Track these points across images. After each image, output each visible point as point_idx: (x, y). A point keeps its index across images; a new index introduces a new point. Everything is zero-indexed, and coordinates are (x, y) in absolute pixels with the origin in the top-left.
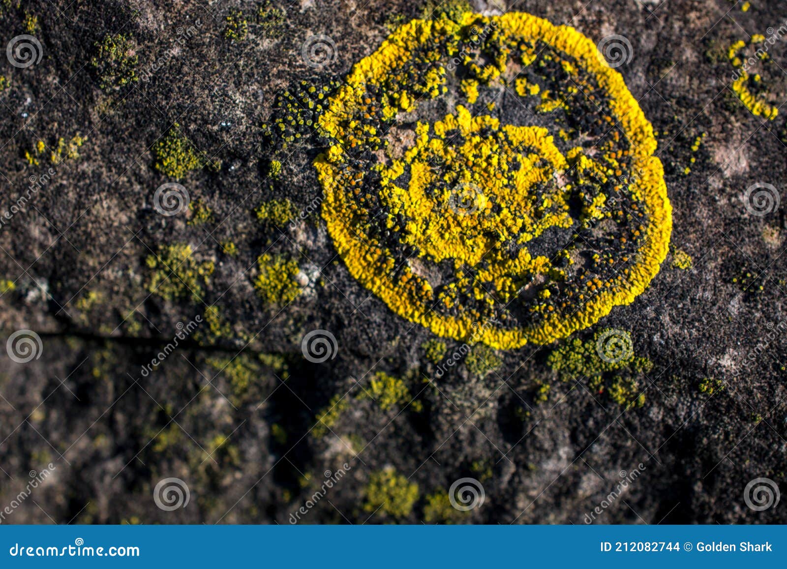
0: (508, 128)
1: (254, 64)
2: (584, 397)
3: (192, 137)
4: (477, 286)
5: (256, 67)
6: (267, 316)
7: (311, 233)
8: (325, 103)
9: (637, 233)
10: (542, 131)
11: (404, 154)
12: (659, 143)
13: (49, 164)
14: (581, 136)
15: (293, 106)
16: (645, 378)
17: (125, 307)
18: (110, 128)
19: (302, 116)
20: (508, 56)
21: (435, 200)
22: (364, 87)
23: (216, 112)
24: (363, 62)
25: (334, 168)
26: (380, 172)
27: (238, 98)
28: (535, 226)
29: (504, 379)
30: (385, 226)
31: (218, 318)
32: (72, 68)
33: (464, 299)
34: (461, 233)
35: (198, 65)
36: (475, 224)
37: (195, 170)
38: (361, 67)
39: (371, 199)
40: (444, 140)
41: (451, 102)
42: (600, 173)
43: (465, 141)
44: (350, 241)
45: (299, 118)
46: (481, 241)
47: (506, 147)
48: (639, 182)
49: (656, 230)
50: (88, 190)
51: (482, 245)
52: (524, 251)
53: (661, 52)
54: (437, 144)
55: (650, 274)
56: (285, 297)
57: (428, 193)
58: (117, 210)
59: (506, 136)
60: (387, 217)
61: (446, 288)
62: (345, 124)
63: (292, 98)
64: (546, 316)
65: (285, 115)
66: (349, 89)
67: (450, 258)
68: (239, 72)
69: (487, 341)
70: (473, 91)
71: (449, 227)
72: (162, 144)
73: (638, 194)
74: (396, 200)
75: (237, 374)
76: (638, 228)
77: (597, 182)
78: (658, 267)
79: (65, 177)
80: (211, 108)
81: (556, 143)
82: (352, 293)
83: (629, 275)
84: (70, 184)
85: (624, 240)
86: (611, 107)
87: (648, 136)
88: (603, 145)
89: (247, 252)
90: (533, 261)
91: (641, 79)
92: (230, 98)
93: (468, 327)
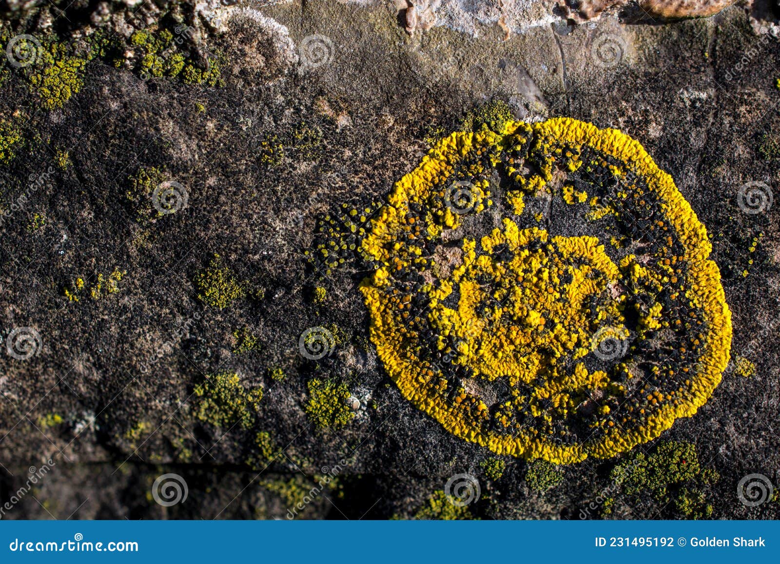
0: (557, 239)
1: (292, 189)
2: (649, 509)
3: (234, 267)
4: (534, 403)
5: (295, 192)
6: (320, 440)
7: (360, 357)
8: (368, 226)
9: (697, 342)
10: (593, 240)
11: (451, 272)
12: (714, 245)
13: (90, 300)
14: (633, 243)
15: (335, 230)
16: (712, 489)
17: (175, 436)
18: (149, 262)
19: (344, 240)
20: (553, 164)
21: (486, 320)
22: (407, 206)
23: (256, 241)
24: (404, 179)
25: (381, 292)
26: (428, 293)
27: (278, 225)
28: (590, 340)
29: (566, 493)
30: (437, 348)
31: (270, 442)
32: (107, 202)
33: (521, 418)
34: (514, 350)
35: (235, 193)
36: (528, 341)
37: (238, 299)
38: (403, 184)
39: (420, 322)
40: (492, 256)
41: (497, 216)
42: (655, 281)
43: (514, 255)
44: (401, 364)
45: (342, 242)
46: (536, 358)
47: (557, 259)
48: (696, 287)
49: (716, 338)
50: (130, 324)
51: (537, 362)
52: (580, 367)
53: (711, 150)
54: (485, 261)
55: (712, 384)
56: (337, 422)
57: (479, 312)
58: (161, 342)
59: (556, 247)
60: (437, 339)
61: (502, 406)
62: (389, 246)
63: (333, 222)
64: (606, 431)
65: (328, 240)
66: (392, 210)
67: (505, 376)
68: (278, 198)
69: (546, 458)
70: (519, 203)
71: (502, 346)
72: (202, 275)
73: (695, 301)
74: (446, 322)
75: (292, 495)
76: (697, 337)
77: (652, 291)
78: (721, 375)
79: (106, 312)
80: (251, 237)
81: (608, 252)
82: (405, 414)
83: (690, 386)
84: (112, 318)
85: (684, 350)
86: (662, 211)
87: (703, 239)
88: (656, 252)
89: (295, 377)
90: (591, 376)
91: (692, 179)
92: (270, 225)
93: (527, 445)
